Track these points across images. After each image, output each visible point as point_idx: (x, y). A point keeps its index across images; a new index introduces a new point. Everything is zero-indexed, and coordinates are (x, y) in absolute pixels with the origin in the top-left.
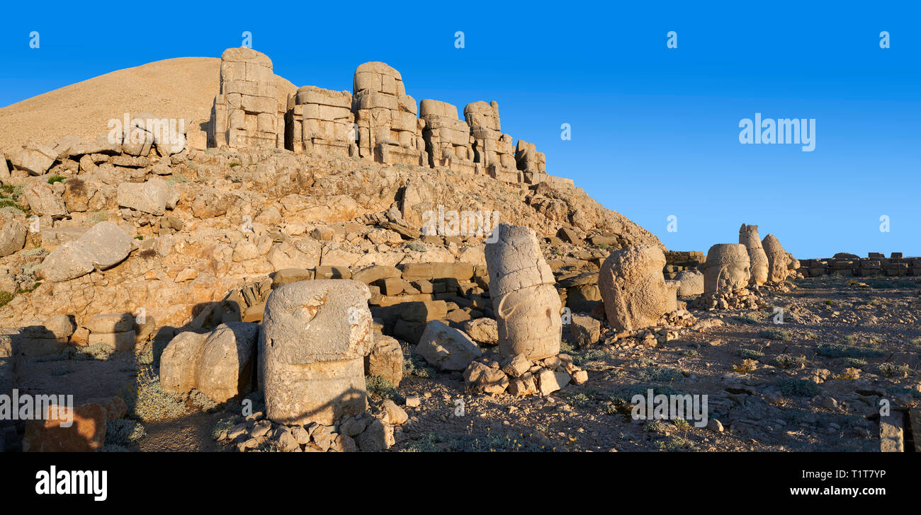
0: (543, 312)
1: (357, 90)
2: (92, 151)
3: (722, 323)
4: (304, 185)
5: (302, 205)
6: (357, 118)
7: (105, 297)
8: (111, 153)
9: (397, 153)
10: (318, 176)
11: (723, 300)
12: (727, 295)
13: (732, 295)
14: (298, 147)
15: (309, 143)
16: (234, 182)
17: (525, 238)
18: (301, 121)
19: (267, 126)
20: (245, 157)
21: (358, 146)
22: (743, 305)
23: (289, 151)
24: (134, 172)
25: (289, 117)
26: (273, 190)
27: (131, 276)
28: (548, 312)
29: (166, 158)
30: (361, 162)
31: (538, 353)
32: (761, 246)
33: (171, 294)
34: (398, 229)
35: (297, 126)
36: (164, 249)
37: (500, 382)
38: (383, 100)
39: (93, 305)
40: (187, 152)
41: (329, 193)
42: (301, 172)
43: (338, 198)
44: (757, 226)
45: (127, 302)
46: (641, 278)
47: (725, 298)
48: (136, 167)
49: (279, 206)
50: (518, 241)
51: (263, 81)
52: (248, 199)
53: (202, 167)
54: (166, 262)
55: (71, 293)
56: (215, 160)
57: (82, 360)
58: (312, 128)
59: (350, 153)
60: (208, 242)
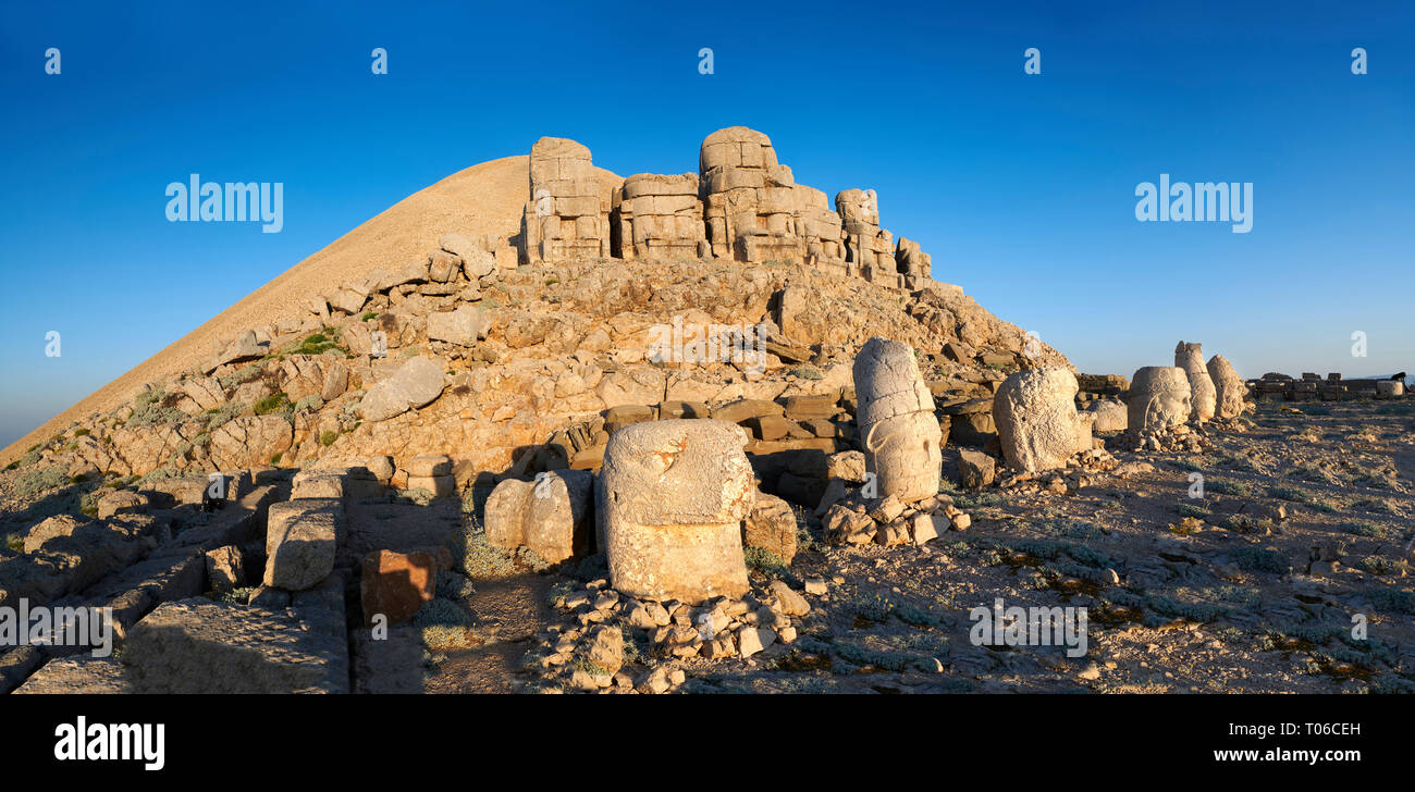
1: (704, 169)
2: (402, 281)
3: (1153, 468)
4: (641, 300)
5: (637, 325)
6: (707, 205)
7: (421, 438)
8: (418, 282)
9: (766, 246)
10: (657, 287)
11: (1153, 438)
12: (1158, 433)
13: (1165, 432)
14: (628, 254)
15: (642, 247)
16: (551, 303)
18: (630, 220)
19: (588, 231)
20: (563, 272)
21: (710, 242)
22: (1181, 446)
23: (617, 259)
24: (443, 301)
25: (615, 218)
26: (599, 309)
27: (444, 415)
29: (473, 283)
30: (716, 263)
32: (1205, 370)
33: (488, 435)
34: (776, 350)
35: (626, 226)
36: (478, 385)
38: (744, 178)
39: (410, 445)
40: (497, 273)
41: (673, 308)
42: (633, 284)
43: (685, 313)
44: (1200, 344)
47: (1157, 437)
48: (443, 295)
49: (608, 328)
51: (580, 177)
52: (570, 322)
53: (514, 289)
54: (481, 399)
55: (389, 433)
56: (528, 279)
57: (403, 504)
58: (646, 226)
59: (700, 253)
60: (526, 375)
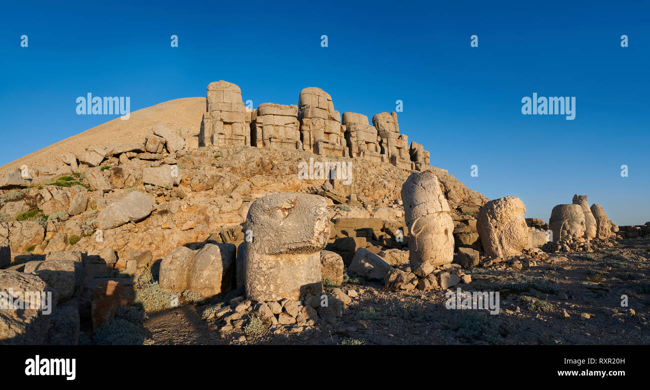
0: (443, 231)
1: (301, 106)
2: (127, 150)
3: (567, 259)
4: (266, 168)
5: (265, 182)
6: (302, 124)
7: (136, 240)
8: (138, 151)
9: (328, 148)
10: (275, 162)
11: (565, 245)
12: (568, 242)
13: (572, 241)
14: (260, 145)
15: (267, 142)
16: (217, 168)
17: (430, 181)
18: (261, 127)
19: (238, 131)
20: (224, 152)
21: (302, 142)
22: (581, 249)
23: (254, 147)
24: (153, 163)
25: (253, 125)
26: (244, 172)
27: (152, 227)
28: (446, 232)
29: (173, 154)
30: (305, 153)
31: (439, 260)
32: (590, 210)
33: (178, 238)
34: (331, 196)
35: (259, 130)
36: (174, 209)
37: (412, 281)
38: (318, 112)
39: (129, 244)
40: (186, 150)
41: (284, 174)
42: (263, 160)
43: (290, 177)
44: (586, 196)
45: (150, 244)
46: (509, 220)
47: (567, 244)
48: (154, 160)
49: (249, 183)
50: (425, 183)
51: (235, 102)
52: (228, 178)
53: (196, 159)
54: (175, 217)
55: (115, 236)
56: (204, 154)
57: (123, 277)
58: (269, 131)
59: (297, 147)
60: (203, 205)
